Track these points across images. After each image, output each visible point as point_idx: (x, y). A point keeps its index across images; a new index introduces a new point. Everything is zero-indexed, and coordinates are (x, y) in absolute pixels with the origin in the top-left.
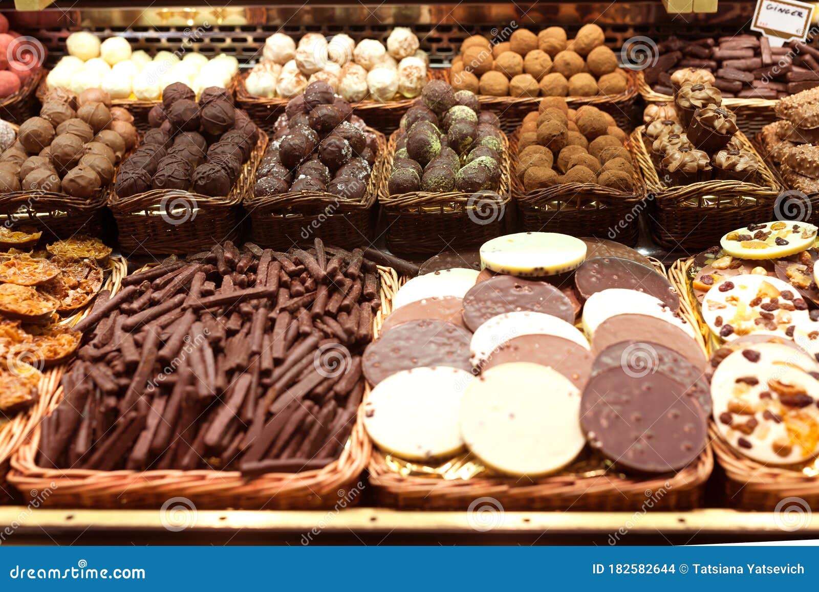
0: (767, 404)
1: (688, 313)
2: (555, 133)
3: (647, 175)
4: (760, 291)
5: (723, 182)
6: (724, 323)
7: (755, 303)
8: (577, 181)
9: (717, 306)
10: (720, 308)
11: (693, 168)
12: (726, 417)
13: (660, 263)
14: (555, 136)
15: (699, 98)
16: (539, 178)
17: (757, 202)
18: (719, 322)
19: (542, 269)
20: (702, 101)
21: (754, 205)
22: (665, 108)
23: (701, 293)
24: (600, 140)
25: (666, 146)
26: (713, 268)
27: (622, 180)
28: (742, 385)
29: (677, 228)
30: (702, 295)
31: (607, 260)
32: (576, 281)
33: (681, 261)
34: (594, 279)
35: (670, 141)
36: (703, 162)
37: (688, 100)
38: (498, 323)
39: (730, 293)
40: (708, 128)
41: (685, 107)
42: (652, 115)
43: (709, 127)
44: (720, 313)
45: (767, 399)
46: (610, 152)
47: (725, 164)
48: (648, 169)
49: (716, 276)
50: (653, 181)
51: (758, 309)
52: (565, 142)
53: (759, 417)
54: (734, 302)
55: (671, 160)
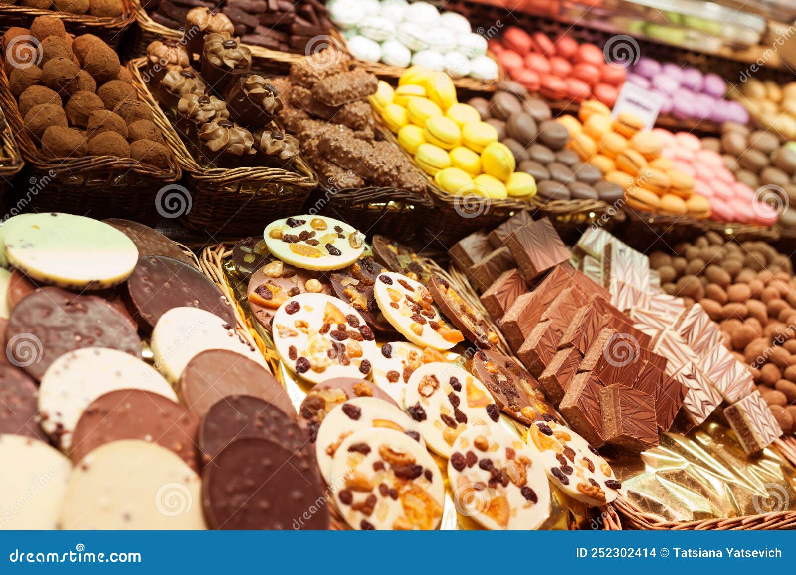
0: (383, 478)
1: (242, 328)
2: (68, 77)
3: (170, 139)
4: (327, 315)
5: (270, 171)
6: (299, 355)
7: (325, 330)
8: (113, 154)
9: (289, 334)
10: (292, 336)
11: (239, 150)
12: (345, 495)
13: (192, 253)
14: (69, 80)
15: (233, 57)
16: (66, 144)
17: (293, 191)
18: (292, 353)
19: (98, 282)
20: (234, 61)
21: (290, 195)
22: (176, 49)
23: (260, 309)
24: (112, 85)
25: (198, 111)
26: (266, 275)
27: (161, 156)
28: (355, 455)
29: (208, 212)
30: (261, 311)
31: (153, 260)
32: (131, 294)
33: (212, 250)
34: (146, 290)
35: (202, 106)
36: (249, 144)
37: (220, 58)
38: (66, 367)
39: (298, 316)
40: (256, 106)
41: (216, 65)
42: (161, 55)
43: (257, 104)
44: (292, 342)
45: (381, 472)
46: (132, 108)
47: (271, 149)
48: (166, 128)
49: (271, 287)
50: (181, 151)
51: (328, 336)
52: (77, 87)
53: (376, 492)
54: (304, 328)
55: (214, 137)
